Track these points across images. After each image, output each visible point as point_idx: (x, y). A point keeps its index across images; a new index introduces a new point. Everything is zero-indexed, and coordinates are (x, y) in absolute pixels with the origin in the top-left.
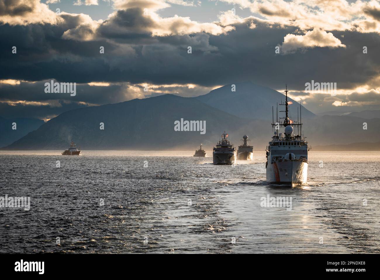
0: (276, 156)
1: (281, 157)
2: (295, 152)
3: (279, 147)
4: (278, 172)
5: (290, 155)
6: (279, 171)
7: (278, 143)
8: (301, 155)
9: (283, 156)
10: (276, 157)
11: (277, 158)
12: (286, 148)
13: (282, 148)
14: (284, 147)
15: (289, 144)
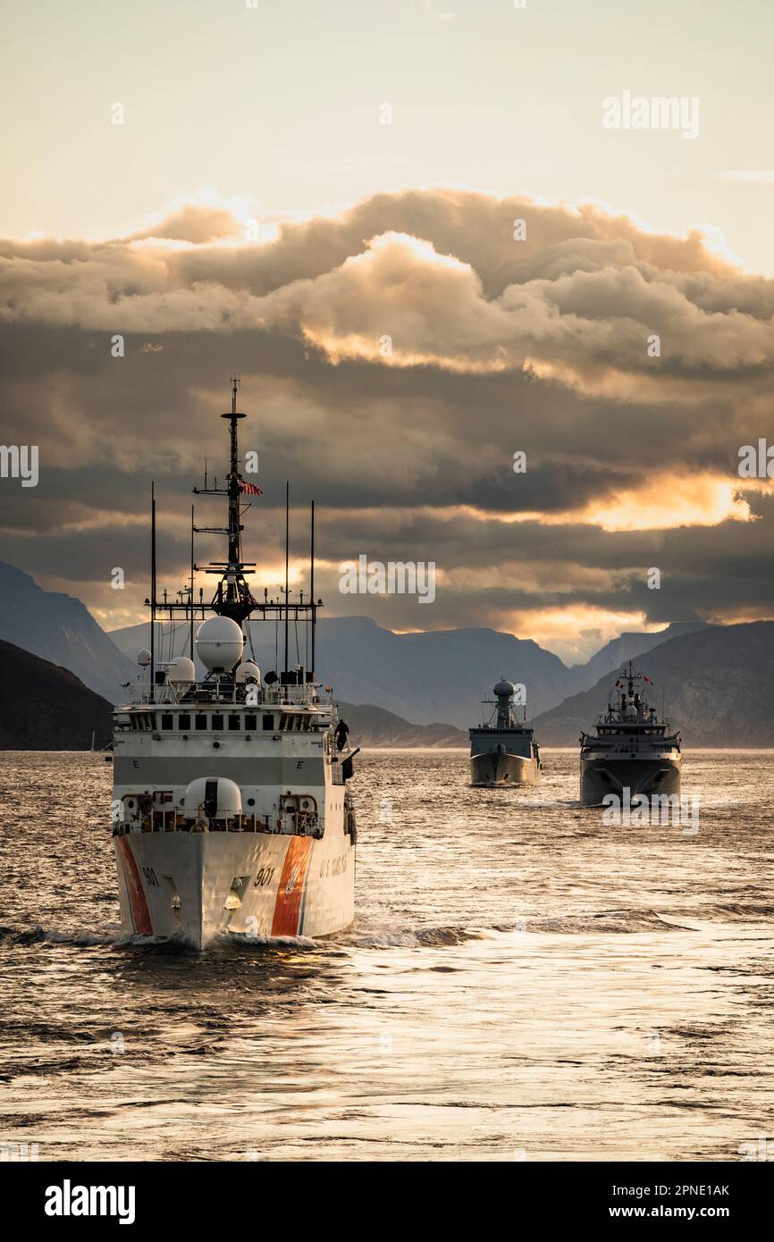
0: (139, 789)
1: (170, 799)
2: (244, 771)
3: (158, 738)
4: (140, 888)
5: (211, 789)
6: (144, 880)
7: (152, 714)
8: (284, 789)
9: (178, 790)
10: (139, 797)
11: (144, 802)
12: (199, 747)
13: (172, 747)
14: (185, 738)
15: (218, 723)
